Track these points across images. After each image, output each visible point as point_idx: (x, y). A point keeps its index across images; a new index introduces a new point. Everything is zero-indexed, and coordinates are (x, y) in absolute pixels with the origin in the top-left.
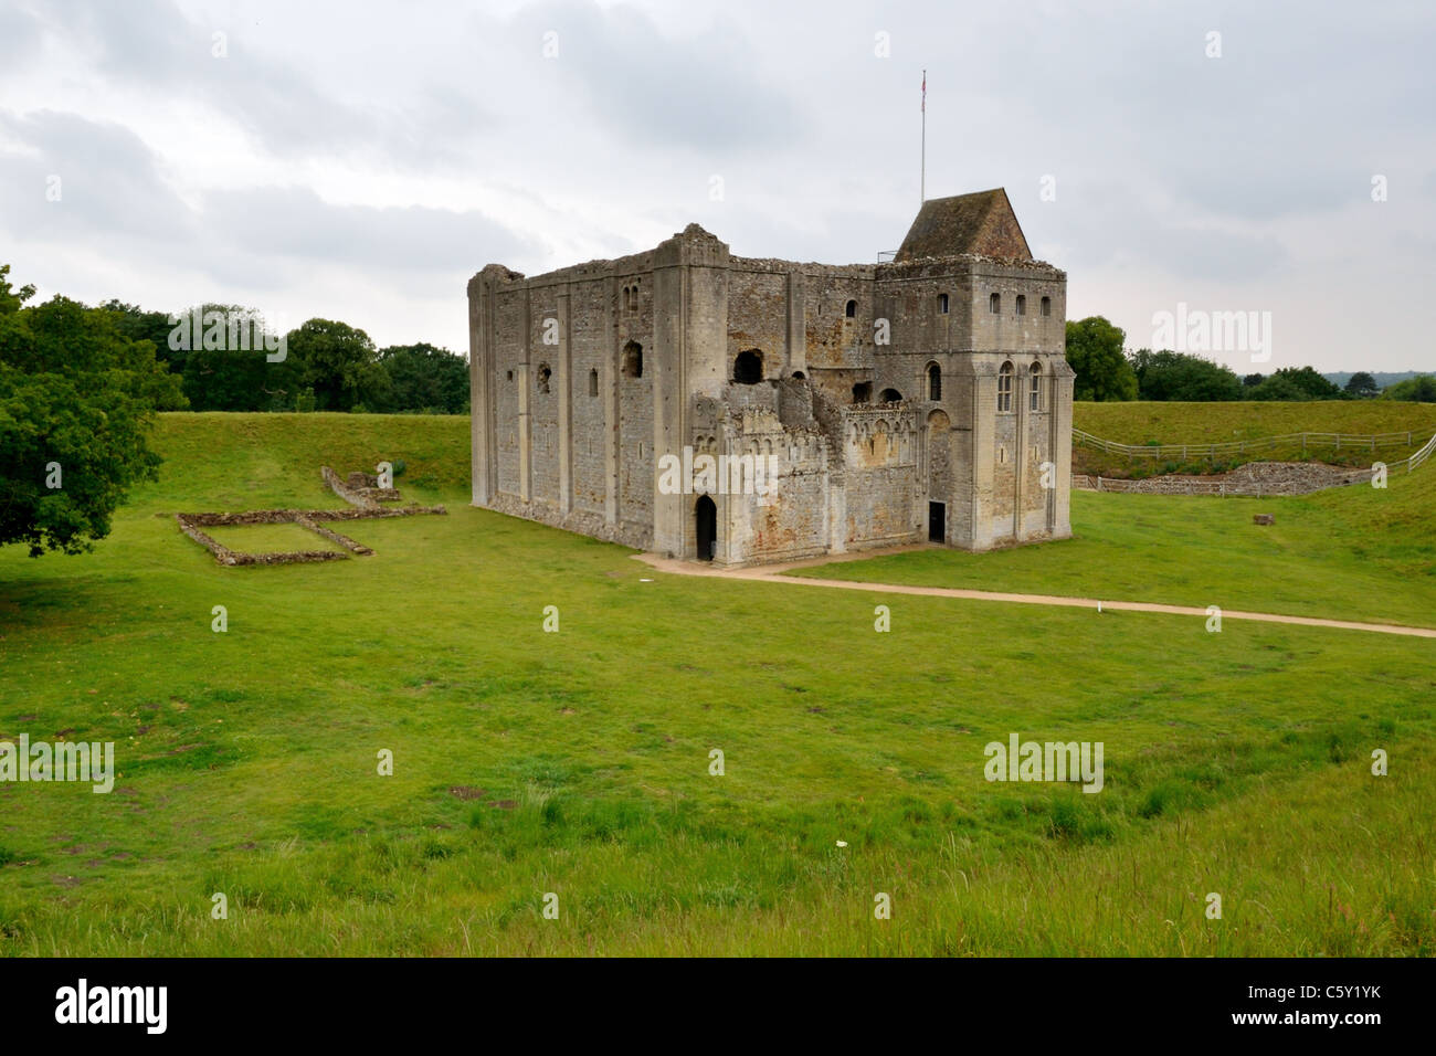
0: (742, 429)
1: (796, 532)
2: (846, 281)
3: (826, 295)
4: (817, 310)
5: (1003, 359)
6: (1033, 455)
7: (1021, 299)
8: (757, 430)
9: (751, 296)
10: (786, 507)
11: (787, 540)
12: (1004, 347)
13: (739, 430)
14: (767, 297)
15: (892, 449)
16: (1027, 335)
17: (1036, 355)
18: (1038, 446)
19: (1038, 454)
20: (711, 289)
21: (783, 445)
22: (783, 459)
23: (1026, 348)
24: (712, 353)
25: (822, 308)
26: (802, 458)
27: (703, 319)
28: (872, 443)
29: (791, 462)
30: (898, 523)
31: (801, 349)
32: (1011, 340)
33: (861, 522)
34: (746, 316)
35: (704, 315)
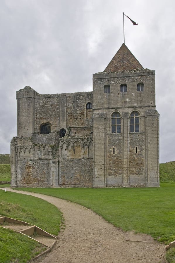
0: (17, 144)
1: (39, 179)
2: (86, 96)
3: (77, 102)
4: (73, 107)
5: (113, 111)
6: (135, 151)
7: (123, 86)
8: (22, 145)
9: (46, 105)
10: (35, 170)
11: (35, 181)
12: (113, 106)
13: (16, 145)
14: (52, 105)
15: (84, 152)
16: (128, 100)
17: (135, 108)
18: (137, 147)
19: (138, 150)
20: (26, 104)
21: (34, 150)
22: (34, 155)
23: (127, 106)
24: (27, 124)
25: (75, 107)
26: (42, 154)
27: (24, 114)
28: (74, 150)
29: (38, 155)
30: (87, 180)
31: (64, 121)
32: (118, 103)
33: (68, 178)
34: (44, 112)
35: (24, 113)
